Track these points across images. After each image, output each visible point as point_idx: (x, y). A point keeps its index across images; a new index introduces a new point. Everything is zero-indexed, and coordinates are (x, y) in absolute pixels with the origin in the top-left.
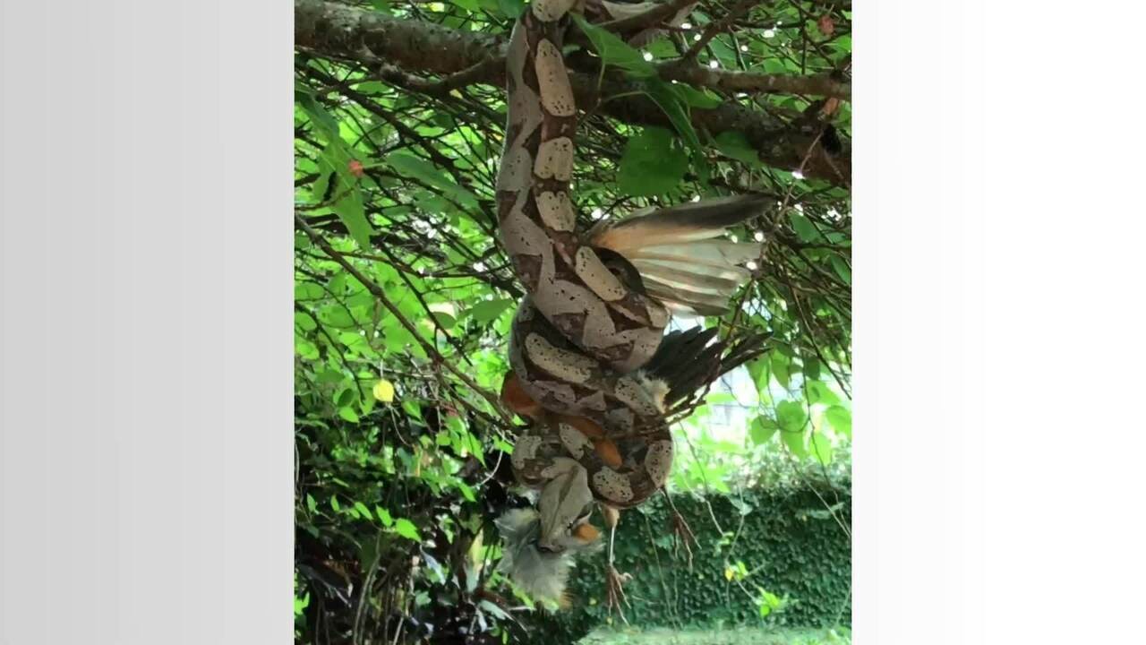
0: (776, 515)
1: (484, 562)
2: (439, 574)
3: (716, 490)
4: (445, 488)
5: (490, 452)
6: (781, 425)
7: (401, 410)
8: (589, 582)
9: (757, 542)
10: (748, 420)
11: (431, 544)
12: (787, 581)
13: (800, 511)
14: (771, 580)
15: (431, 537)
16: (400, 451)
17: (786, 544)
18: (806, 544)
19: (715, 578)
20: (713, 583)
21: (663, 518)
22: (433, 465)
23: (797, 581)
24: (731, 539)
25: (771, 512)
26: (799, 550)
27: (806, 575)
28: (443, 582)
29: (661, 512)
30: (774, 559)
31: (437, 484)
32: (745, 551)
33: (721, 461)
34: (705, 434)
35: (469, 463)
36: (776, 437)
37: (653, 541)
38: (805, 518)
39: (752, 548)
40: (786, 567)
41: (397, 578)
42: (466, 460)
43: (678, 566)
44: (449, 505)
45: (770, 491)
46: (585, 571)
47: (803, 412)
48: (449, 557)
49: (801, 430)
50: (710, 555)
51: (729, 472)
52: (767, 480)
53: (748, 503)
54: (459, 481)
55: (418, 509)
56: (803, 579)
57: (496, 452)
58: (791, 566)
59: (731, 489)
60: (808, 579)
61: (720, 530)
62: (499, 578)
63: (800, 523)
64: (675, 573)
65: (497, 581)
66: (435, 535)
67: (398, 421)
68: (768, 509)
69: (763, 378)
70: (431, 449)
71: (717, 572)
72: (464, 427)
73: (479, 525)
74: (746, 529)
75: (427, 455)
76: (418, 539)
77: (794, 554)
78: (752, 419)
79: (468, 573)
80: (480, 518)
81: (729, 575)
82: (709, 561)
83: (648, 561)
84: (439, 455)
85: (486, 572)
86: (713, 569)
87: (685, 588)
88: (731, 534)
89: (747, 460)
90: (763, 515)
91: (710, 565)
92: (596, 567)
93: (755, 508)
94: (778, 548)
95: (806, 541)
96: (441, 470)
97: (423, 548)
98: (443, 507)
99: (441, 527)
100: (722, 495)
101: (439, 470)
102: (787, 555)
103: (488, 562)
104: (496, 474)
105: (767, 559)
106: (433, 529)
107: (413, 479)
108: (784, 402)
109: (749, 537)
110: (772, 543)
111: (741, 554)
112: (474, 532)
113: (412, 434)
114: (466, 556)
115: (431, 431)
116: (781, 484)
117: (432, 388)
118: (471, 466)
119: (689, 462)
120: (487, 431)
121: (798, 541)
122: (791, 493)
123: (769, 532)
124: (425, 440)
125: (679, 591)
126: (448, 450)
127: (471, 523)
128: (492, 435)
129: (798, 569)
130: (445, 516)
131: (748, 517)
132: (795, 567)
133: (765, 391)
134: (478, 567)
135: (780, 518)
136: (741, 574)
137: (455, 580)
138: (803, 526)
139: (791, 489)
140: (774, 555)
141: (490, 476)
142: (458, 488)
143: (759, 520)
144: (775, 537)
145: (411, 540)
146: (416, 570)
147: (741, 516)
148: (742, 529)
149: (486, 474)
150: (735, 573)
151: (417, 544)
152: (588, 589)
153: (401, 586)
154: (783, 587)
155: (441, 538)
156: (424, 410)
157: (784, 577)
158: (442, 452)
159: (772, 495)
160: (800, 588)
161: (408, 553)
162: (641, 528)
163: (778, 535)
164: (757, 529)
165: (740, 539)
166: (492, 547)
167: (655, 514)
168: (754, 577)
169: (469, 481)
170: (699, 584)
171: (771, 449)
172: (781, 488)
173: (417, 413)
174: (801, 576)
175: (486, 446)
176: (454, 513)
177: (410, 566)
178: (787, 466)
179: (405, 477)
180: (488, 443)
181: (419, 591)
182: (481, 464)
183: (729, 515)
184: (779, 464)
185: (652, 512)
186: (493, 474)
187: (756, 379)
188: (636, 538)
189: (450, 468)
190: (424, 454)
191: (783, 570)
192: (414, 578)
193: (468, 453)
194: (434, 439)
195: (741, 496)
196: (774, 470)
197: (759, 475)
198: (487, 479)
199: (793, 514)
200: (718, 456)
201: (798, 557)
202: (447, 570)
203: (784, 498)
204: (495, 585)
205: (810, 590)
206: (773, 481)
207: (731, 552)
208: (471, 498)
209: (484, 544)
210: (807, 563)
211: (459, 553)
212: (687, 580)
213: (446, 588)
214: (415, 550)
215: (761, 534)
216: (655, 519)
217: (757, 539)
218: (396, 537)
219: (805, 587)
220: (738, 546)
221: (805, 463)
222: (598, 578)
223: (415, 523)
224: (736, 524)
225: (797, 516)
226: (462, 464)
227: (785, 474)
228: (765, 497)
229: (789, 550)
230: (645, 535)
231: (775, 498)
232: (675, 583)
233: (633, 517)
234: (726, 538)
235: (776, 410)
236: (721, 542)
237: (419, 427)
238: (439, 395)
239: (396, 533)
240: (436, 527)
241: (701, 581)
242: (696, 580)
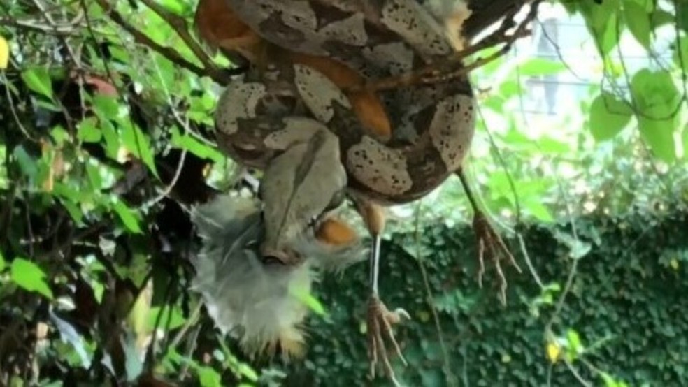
0: (628, 259)
1: (154, 333)
2: (81, 352)
3: (533, 218)
4: (90, 213)
5: (166, 153)
6: (638, 107)
7: (20, 84)
8: (324, 367)
9: (597, 303)
10: (583, 105)
11: (67, 303)
12: (646, 366)
13: (668, 252)
14: (620, 364)
15: (67, 293)
16: (20, 152)
17: (642, 306)
18: (677, 306)
19: (529, 361)
20: (525, 368)
21: (444, 263)
22: (72, 173)
23: (661, 366)
24: (555, 296)
25: (620, 254)
26: (665, 315)
27: (676, 356)
28: (87, 364)
29: (441, 254)
30: (625, 331)
31: (79, 205)
32: (578, 317)
33: (540, 172)
34: (513, 128)
35: (130, 172)
36: (631, 130)
37: (430, 298)
38: (675, 264)
39: (590, 312)
40: (645, 342)
41: (11, 359)
42: (127, 166)
43: (468, 340)
44: (96, 241)
45: (619, 221)
46: (318, 348)
47: (674, 87)
48: (96, 325)
49: (673, 116)
50: (520, 324)
51: (554, 189)
52: (615, 202)
53: (584, 239)
54: (114, 199)
55: (46, 246)
56: (671, 362)
57: (176, 153)
58: (652, 341)
59: (554, 216)
60: (677, 363)
61: (538, 280)
62: (178, 358)
63: (668, 271)
64: (462, 351)
65: (175, 364)
66: (73, 289)
67: (16, 102)
68: (616, 251)
69: (609, 34)
70: (68, 151)
71: (533, 351)
72: (123, 112)
73: (146, 273)
74: (579, 281)
75: (61, 159)
76: (48, 293)
77: (657, 322)
78: (589, 101)
79: (127, 350)
80: (148, 261)
81: (553, 353)
82: (518, 333)
83: (420, 333)
84: (81, 159)
85: (157, 349)
86: (525, 344)
87: (480, 376)
88: (555, 287)
89: (581, 170)
90: (607, 258)
91: (520, 339)
92: (335, 342)
93: (594, 246)
94: (631, 312)
95: (677, 301)
96: (85, 183)
97: (55, 310)
98: (88, 244)
99: (84, 275)
100: (542, 225)
101: (81, 184)
102: (644, 323)
103: (161, 334)
104: (174, 188)
105: (613, 331)
106: (71, 280)
107: (39, 198)
108: (644, 73)
109: (585, 293)
110: (623, 304)
111: (572, 322)
112: (138, 284)
113: (39, 123)
114: (124, 323)
115: (68, 117)
116: (636, 208)
117: (70, 48)
118: (135, 175)
119: (488, 174)
120: (160, 119)
121: (664, 302)
122: (653, 223)
123: (617, 286)
124: (60, 135)
125: (470, 381)
126: (97, 150)
127: (131, 270)
128: (169, 126)
129: (663, 346)
130: (91, 259)
131: (585, 262)
132: (658, 343)
133: (613, 54)
134: (144, 341)
135: (635, 263)
136: (573, 351)
137: (107, 361)
138: (673, 277)
139: (654, 217)
140: (625, 324)
141: (164, 192)
142: (113, 211)
143: (600, 267)
144: (627, 295)
145: (35, 294)
146: (42, 345)
147: (571, 260)
148: (574, 281)
149: (159, 190)
150: (564, 349)
151: (46, 302)
152: (322, 378)
153: (17, 371)
154: (638, 375)
155: (83, 294)
156: (57, 86)
157: (641, 359)
158: (86, 153)
159: (623, 226)
160: (667, 376)
161: (29, 317)
162: (410, 281)
163: (631, 291)
164: (597, 282)
165: (570, 298)
166: (167, 308)
167: (432, 257)
168: (591, 358)
169: (131, 199)
170: (503, 370)
171: (619, 152)
172: (637, 215)
173: (47, 90)
174: (669, 357)
175: (159, 145)
176: (105, 254)
177: (33, 338)
178: (646, 180)
179: (25, 193)
180: (162, 139)
181: (47, 380)
182: (150, 173)
183: (551, 257)
184: (634, 177)
185: (428, 253)
186: (169, 189)
187: (597, 33)
188: (401, 295)
189: (99, 180)
190: (56, 156)
191: (639, 348)
192: (40, 360)
193: (130, 155)
194: (74, 132)
195: (574, 228)
196: (626, 185)
197: (602, 195)
198: (160, 198)
199: (655, 256)
200: (535, 163)
201: (663, 325)
202: (94, 346)
203: (641, 231)
204: (172, 369)
205: (682, 381)
206: (623, 204)
207: (556, 319)
208: (134, 227)
209: (155, 302)
210: (678, 335)
211: (113, 318)
212: (484, 363)
213: (92, 374)
214: (42, 314)
215: (604, 289)
216: (432, 264)
217: (598, 297)
218: (12, 291)
219: (674, 376)
220: (567, 308)
221: (676, 176)
222: (339, 360)
223: (43, 266)
224: (564, 273)
225: (661, 260)
226: (121, 173)
227: (642, 192)
228: (612, 230)
229: (649, 315)
230: (415, 291)
231: (626, 231)
232: (465, 367)
233: (396, 261)
234: (547, 293)
235: (630, 86)
236: (539, 300)
237: (52, 112)
238: (82, 59)
239: (11, 283)
240: (75, 275)
241: (507, 365)
242: (497, 364)
